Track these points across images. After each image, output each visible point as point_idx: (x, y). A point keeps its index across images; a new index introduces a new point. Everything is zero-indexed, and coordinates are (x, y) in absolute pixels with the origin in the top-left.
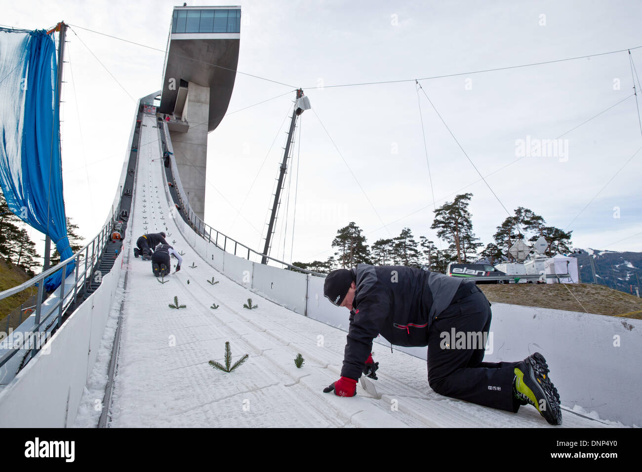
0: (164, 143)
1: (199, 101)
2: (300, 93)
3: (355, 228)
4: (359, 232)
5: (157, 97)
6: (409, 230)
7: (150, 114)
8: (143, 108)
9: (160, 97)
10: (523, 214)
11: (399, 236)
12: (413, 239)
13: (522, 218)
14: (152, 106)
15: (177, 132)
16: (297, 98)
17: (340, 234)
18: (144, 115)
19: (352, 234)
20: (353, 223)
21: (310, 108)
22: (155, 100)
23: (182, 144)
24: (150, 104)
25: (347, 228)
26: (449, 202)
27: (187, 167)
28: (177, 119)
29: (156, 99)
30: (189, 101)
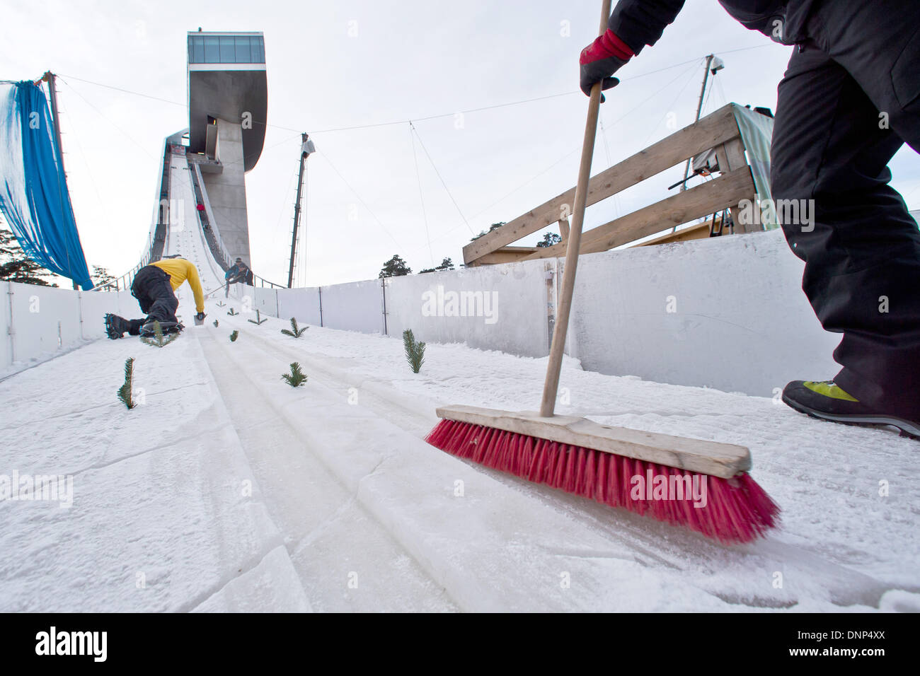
0: (196, 186)
1: (231, 140)
2: (305, 137)
3: (399, 260)
4: (403, 264)
5: (185, 136)
6: (449, 259)
7: (179, 154)
8: (171, 148)
9: (188, 136)
10: (551, 239)
11: (441, 266)
12: (453, 267)
13: (550, 242)
14: (180, 146)
15: (210, 174)
16: (303, 142)
17: (386, 267)
18: (173, 155)
19: (397, 266)
20: (397, 256)
21: (315, 151)
22: (183, 139)
23: (219, 186)
24: (178, 144)
25: (392, 261)
26: (485, 231)
27: (227, 210)
28: (209, 159)
29: (183, 137)
30: (220, 139)
